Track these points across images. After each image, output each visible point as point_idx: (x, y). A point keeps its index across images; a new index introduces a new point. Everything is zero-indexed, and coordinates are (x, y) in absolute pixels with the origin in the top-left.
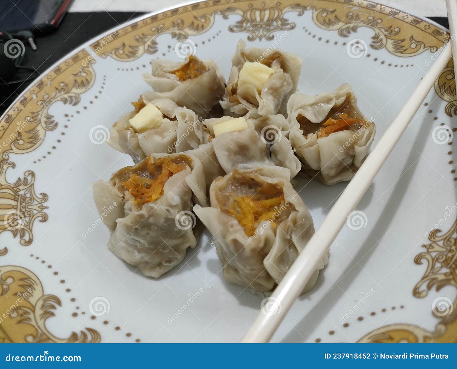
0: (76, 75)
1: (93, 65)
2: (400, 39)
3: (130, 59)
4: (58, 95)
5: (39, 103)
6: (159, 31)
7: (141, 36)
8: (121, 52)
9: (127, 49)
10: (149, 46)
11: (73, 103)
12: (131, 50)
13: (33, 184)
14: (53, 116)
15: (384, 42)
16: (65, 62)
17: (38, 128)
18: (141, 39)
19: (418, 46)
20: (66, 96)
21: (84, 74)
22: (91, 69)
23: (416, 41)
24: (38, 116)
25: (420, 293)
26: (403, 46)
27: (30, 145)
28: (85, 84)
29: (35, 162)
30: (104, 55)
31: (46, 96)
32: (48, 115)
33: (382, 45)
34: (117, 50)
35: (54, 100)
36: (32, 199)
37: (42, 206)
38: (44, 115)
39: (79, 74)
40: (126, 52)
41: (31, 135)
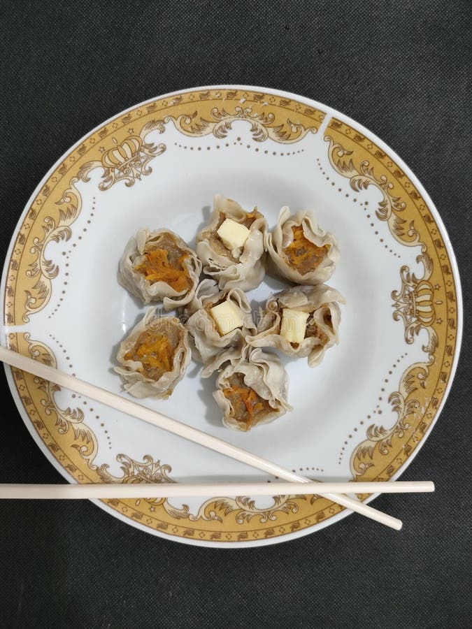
0: (290, 122)
1: (310, 132)
2: (374, 454)
3: (336, 167)
4: (257, 119)
5: (238, 109)
6: (383, 185)
7: (370, 168)
8: (340, 154)
9: (347, 159)
10: (360, 180)
11: (255, 137)
12: (347, 163)
13: (154, 156)
14: (231, 129)
15: (374, 439)
16: (300, 104)
17: (210, 124)
18: (365, 169)
19: (361, 470)
20: (260, 127)
21: (294, 130)
22: (304, 133)
23: (367, 469)
24: (224, 116)
25: (120, 458)
26: (364, 457)
27: (190, 129)
28: (284, 135)
29: (176, 144)
30: (328, 137)
31: (249, 110)
32: (230, 124)
33: (372, 436)
34: (341, 148)
35: (249, 120)
36: (141, 165)
37: (139, 176)
38: (228, 121)
39: (292, 125)
40: (342, 160)
41: (201, 123)
